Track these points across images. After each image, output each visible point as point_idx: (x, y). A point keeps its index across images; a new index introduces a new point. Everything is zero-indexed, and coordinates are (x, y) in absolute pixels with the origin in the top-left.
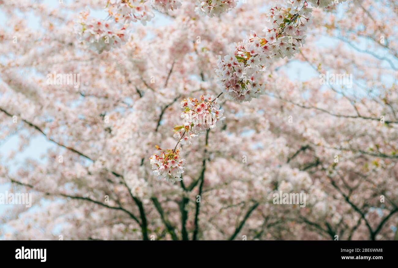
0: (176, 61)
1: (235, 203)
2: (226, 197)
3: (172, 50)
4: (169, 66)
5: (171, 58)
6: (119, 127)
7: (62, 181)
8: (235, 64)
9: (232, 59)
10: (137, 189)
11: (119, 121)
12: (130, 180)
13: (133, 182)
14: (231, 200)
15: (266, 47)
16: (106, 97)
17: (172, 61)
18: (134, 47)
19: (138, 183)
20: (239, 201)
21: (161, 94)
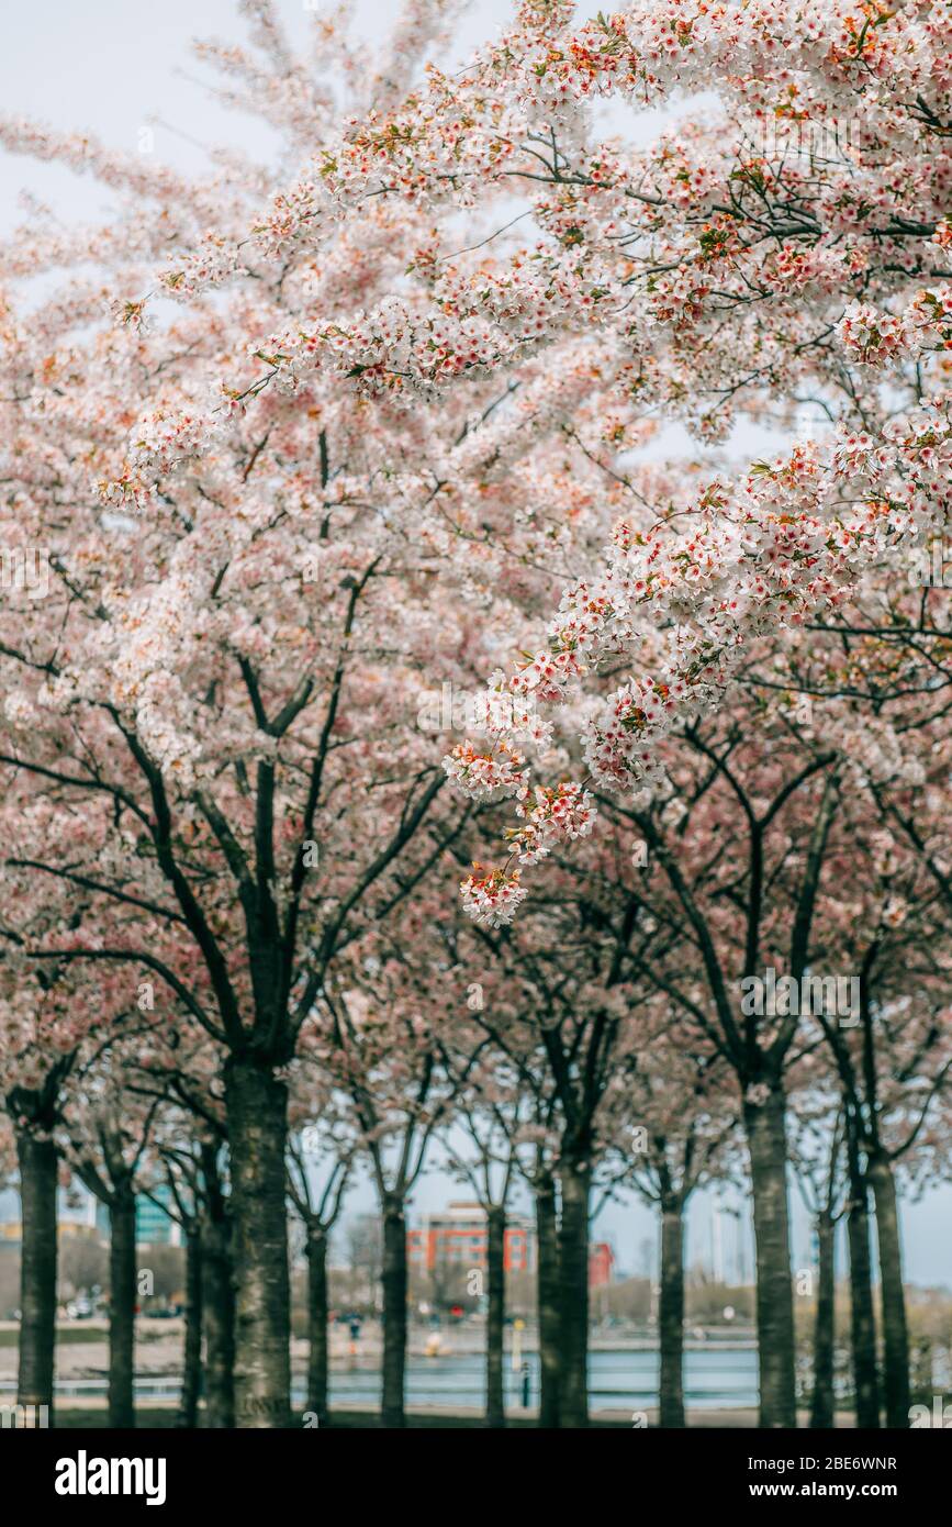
10: (175, 764)
12: (156, 737)
21: (240, 515)
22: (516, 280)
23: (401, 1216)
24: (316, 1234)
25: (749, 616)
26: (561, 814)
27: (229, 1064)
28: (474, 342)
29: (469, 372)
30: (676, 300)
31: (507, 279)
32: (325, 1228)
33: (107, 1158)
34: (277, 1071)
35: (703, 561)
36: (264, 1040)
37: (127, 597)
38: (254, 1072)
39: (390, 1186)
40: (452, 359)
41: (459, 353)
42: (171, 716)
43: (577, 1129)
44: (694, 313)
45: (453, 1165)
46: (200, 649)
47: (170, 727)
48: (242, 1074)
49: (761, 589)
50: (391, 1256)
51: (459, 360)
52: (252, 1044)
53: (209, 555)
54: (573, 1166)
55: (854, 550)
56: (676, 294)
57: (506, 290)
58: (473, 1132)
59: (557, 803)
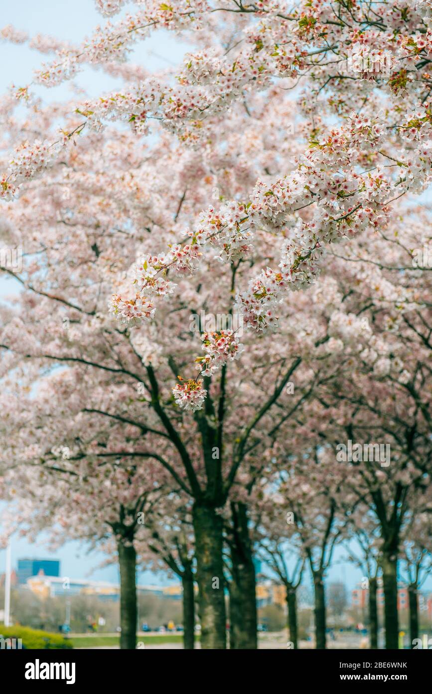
0: (189, 186)
1: (272, 360)
2: (261, 353)
3: (183, 175)
4: (180, 194)
5: (182, 185)
6: (120, 284)
7: (46, 338)
8: (252, 302)
9: (250, 296)
10: (149, 357)
11: (119, 274)
12: (140, 345)
13: (143, 348)
14: (267, 357)
15: (282, 284)
16: (97, 226)
17: (183, 188)
18: (135, 188)
19: (150, 349)
20: (278, 358)
21: (171, 232)
22: (206, 56)
23: (321, 583)
24: (291, 591)
25: (321, 231)
26: (222, 347)
27: (195, 506)
28: (193, 97)
29: (190, 114)
30: (289, 59)
31: (200, 55)
32: (295, 589)
33: (180, 555)
34: (217, 510)
35: (280, 195)
36: (210, 495)
37: (115, 272)
38: (206, 510)
39: (317, 568)
40: (181, 108)
41: (184, 104)
42: (146, 334)
43: (390, 540)
44: (300, 66)
45: (352, 559)
46: (160, 301)
47: (145, 339)
48: (200, 512)
49: (327, 215)
50: (318, 601)
51: (185, 107)
52: (205, 497)
53: (155, 249)
54: (389, 558)
55: (376, 189)
56: (288, 55)
57: (200, 61)
58: (361, 542)
59: (219, 341)
